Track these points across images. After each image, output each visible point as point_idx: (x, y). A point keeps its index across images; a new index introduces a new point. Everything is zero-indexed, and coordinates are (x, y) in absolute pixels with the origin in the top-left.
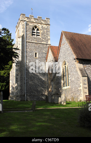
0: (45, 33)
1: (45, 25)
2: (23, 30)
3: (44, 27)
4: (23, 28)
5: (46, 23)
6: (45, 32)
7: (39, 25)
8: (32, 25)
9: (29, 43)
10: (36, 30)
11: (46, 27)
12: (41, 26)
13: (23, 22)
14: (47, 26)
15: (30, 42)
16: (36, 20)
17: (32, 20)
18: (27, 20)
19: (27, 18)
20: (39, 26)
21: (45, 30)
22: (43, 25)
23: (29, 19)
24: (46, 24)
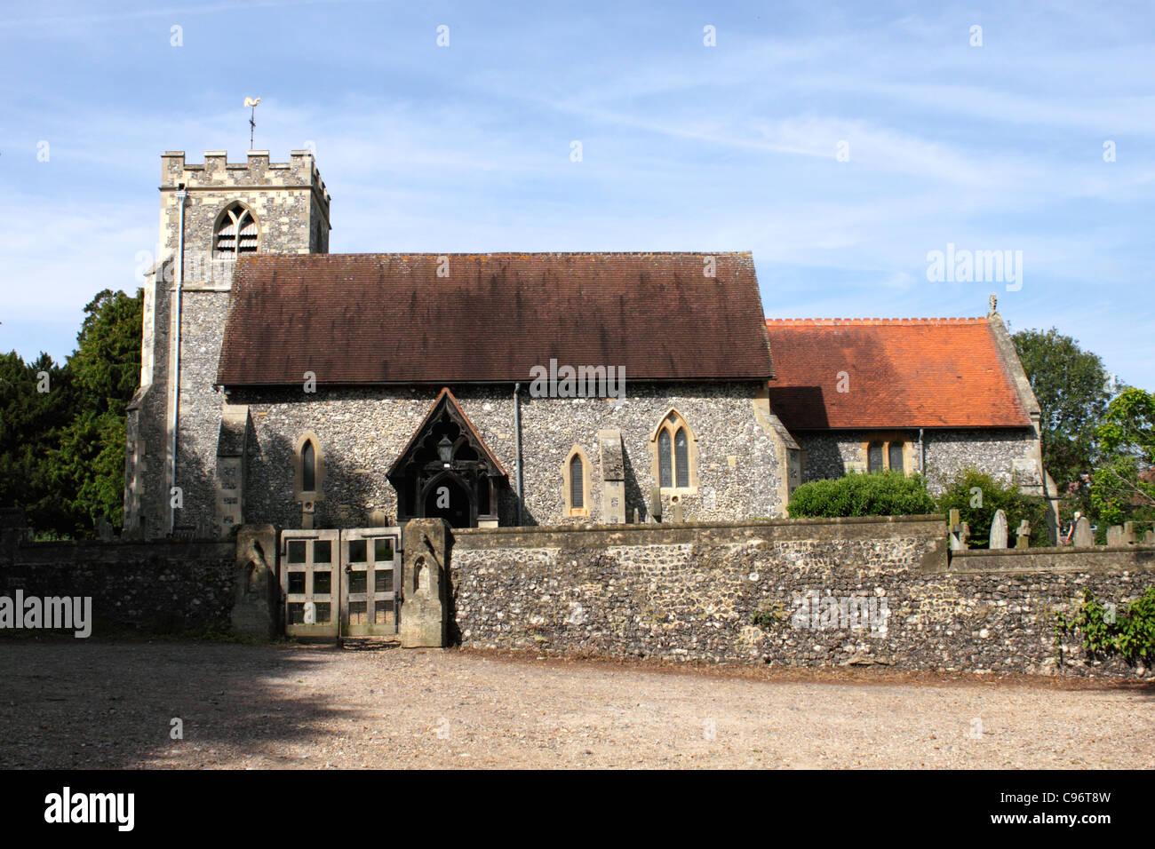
0: (281, 233)
1: (285, 193)
2: (169, 233)
3: (278, 201)
4: (169, 225)
5: (293, 183)
6: (285, 228)
7: (254, 194)
8: (214, 201)
9: (199, 297)
10: (237, 222)
11: (291, 201)
12: (264, 200)
13: (172, 196)
14: (297, 193)
15: (204, 291)
16: (239, 174)
17: (217, 176)
18: (194, 184)
19: (189, 174)
20: (254, 200)
21: (285, 219)
22: (272, 194)
23: (201, 173)
24: (287, 188)
